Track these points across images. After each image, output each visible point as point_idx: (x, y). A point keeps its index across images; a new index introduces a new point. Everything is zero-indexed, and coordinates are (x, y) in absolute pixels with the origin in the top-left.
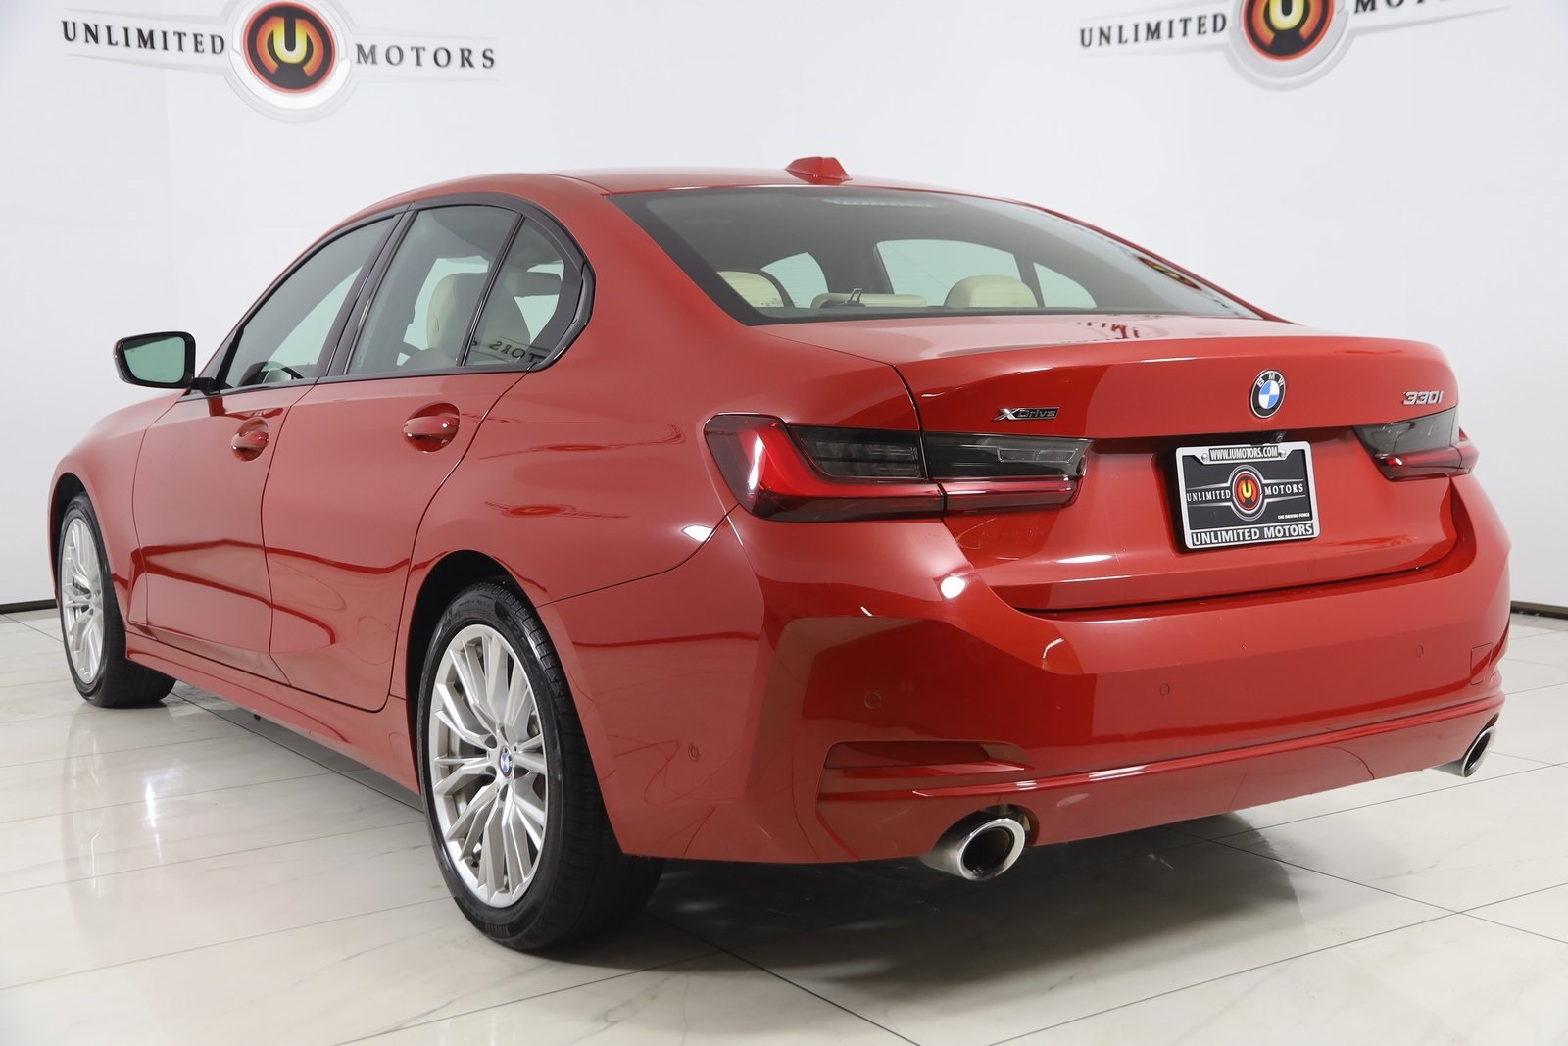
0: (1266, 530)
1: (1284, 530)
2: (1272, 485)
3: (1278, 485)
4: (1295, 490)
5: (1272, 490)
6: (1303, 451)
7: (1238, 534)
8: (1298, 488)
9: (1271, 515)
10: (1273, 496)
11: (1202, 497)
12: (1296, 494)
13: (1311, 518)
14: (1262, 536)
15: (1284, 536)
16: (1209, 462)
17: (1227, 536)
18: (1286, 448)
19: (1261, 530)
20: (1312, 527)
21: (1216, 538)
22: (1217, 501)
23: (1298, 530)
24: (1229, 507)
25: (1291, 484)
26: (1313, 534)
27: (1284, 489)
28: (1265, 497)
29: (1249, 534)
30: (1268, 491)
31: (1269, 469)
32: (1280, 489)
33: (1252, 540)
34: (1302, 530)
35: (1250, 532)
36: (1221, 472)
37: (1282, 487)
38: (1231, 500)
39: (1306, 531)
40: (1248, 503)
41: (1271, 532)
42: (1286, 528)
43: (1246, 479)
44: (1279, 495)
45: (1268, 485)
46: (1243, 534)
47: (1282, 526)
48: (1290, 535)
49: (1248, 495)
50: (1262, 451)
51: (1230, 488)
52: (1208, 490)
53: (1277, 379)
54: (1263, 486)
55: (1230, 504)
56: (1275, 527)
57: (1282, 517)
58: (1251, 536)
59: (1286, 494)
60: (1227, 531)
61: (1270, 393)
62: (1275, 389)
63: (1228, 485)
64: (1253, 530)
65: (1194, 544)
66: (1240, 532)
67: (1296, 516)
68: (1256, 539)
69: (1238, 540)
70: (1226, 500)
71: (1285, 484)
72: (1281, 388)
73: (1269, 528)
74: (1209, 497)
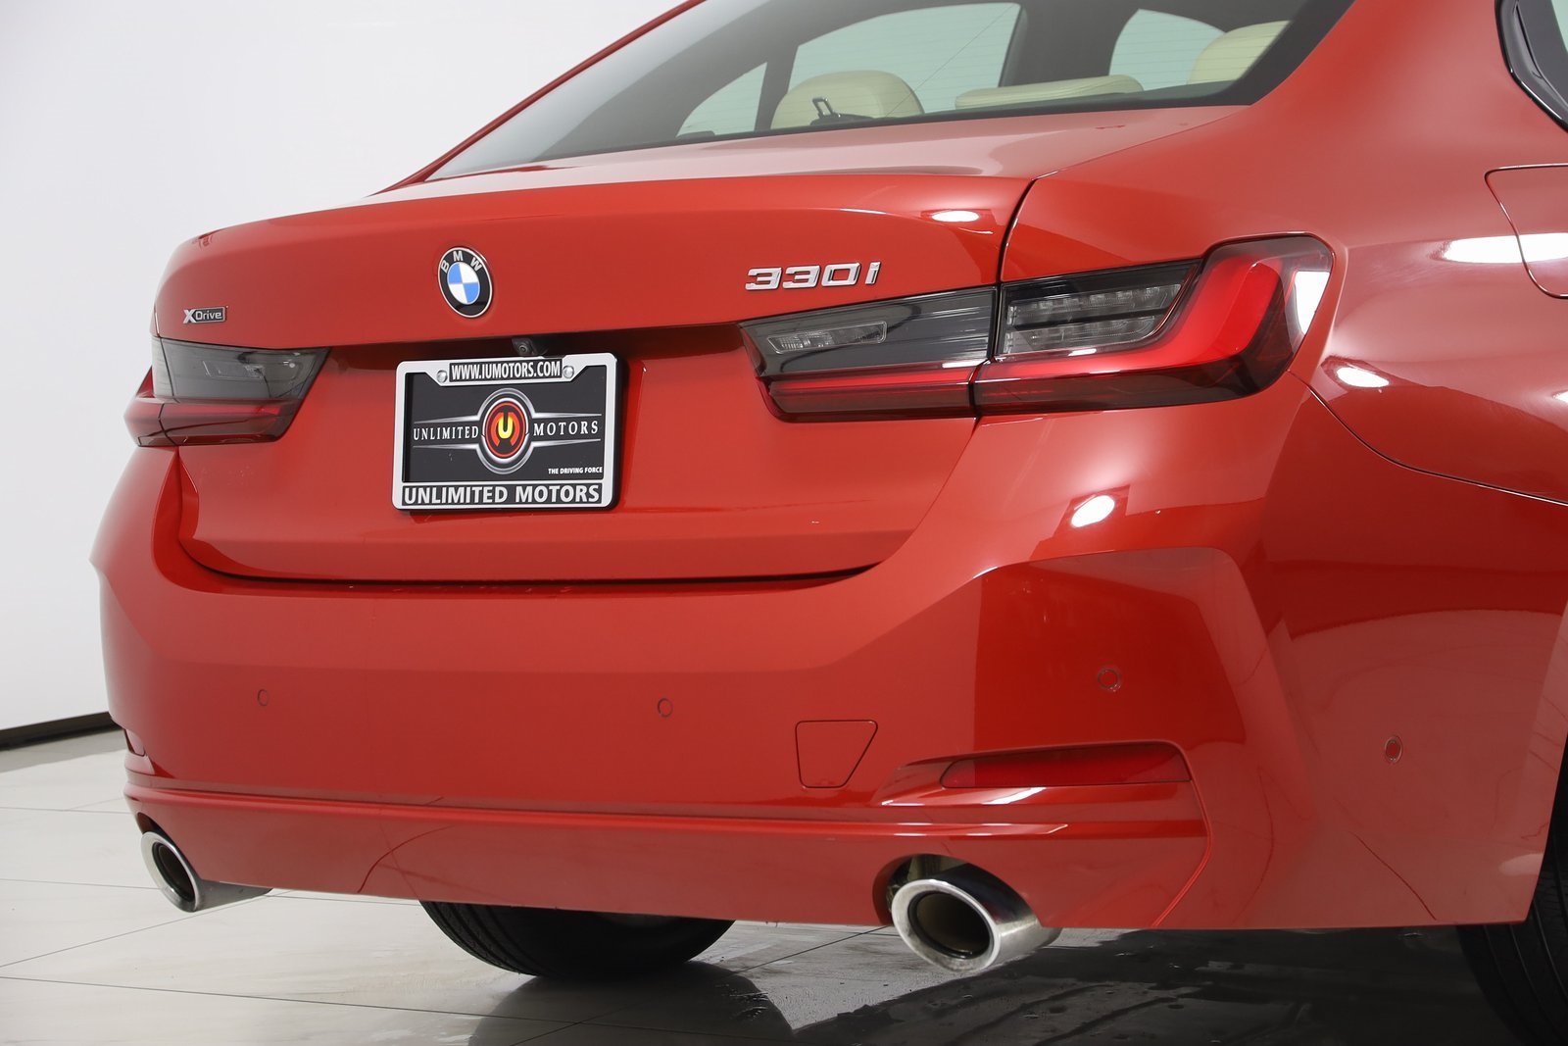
0: (519, 490)
1: (550, 492)
2: (546, 421)
3: (556, 421)
4: (584, 430)
5: (544, 427)
6: (604, 367)
7: (473, 493)
8: (589, 428)
9: (537, 468)
10: (546, 437)
11: (435, 434)
12: (584, 436)
13: (600, 476)
14: (511, 499)
15: (549, 500)
16: (448, 383)
17: (457, 494)
18: (575, 363)
19: (512, 490)
20: (599, 491)
21: (439, 496)
22: (457, 441)
23: (575, 494)
24: (475, 451)
25: (579, 420)
26: (599, 501)
27: (566, 428)
28: (533, 438)
29: (489, 494)
30: (539, 430)
31: (545, 396)
32: (558, 428)
33: (493, 503)
34: (581, 493)
35: (493, 491)
36: (468, 398)
37: (562, 424)
38: (478, 441)
39: (589, 495)
40: (505, 447)
41: (528, 494)
42: (554, 489)
43: (506, 410)
44: (557, 437)
45: (539, 421)
46: (481, 492)
47: (547, 486)
48: (559, 500)
49: (505, 435)
50: (534, 367)
51: (479, 424)
52: (446, 425)
53: (467, 259)
54: (532, 421)
55: (476, 447)
56: (535, 487)
57: (555, 471)
58: (493, 497)
59: (567, 436)
60: (456, 488)
61: (464, 281)
62: (468, 274)
63: (476, 418)
64: (497, 489)
65: (404, 503)
66: (477, 490)
67: (577, 470)
68: (500, 502)
69: (472, 502)
70: (471, 441)
71: (568, 420)
72: (480, 273)
73: (524, 487)
74: (446, 434)
